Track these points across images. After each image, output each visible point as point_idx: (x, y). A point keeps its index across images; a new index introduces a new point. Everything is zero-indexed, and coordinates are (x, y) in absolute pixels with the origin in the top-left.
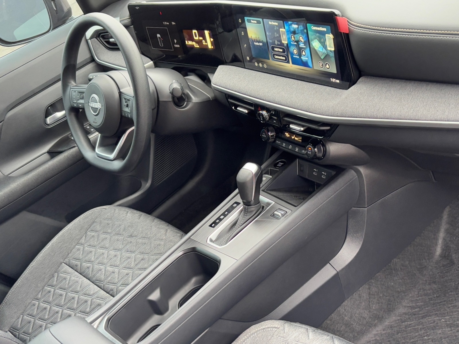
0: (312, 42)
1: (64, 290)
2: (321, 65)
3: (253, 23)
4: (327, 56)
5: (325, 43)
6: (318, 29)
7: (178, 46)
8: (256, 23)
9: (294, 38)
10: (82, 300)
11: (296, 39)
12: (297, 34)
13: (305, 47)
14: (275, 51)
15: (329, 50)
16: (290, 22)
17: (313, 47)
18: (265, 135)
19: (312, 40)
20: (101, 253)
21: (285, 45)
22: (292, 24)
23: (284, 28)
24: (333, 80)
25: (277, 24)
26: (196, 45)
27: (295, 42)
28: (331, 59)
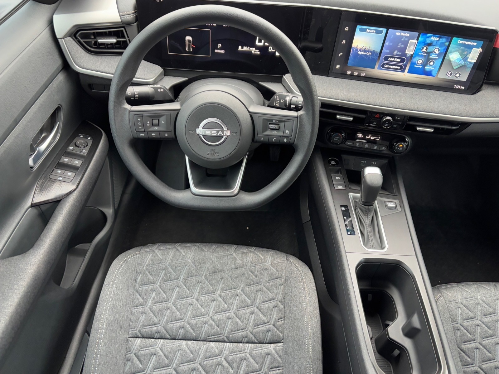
0: (449, 54)
1: (167, 368)
2: (449, 74)
3: (369, 32)
4: (462, 67)
5: (468, 56)
6: (467, 43)
7: (223, 51)
8: (374, 33)
9: (426, 49)
10: (211, 366)
11: (428, 51)
12: (434, 45)
13: (437, 58)
14: (389, 61)
15: (468, 62)
16: (429, 35)
17: (449, 58)
18: (338, 139)
19: (451, 52)
20: (187, 305)
21: (408, 55)
22: (432, 36)
23: (418, 39)
24: (458, 87)
25: (409, 35)
26: (255, 51)
27: (424, 53)
28: (466, 69)
